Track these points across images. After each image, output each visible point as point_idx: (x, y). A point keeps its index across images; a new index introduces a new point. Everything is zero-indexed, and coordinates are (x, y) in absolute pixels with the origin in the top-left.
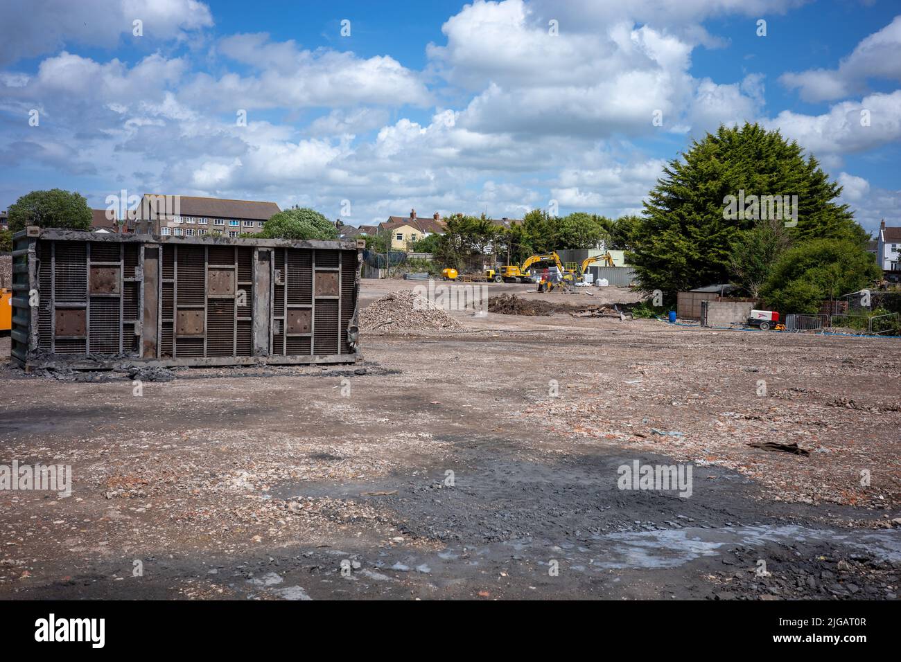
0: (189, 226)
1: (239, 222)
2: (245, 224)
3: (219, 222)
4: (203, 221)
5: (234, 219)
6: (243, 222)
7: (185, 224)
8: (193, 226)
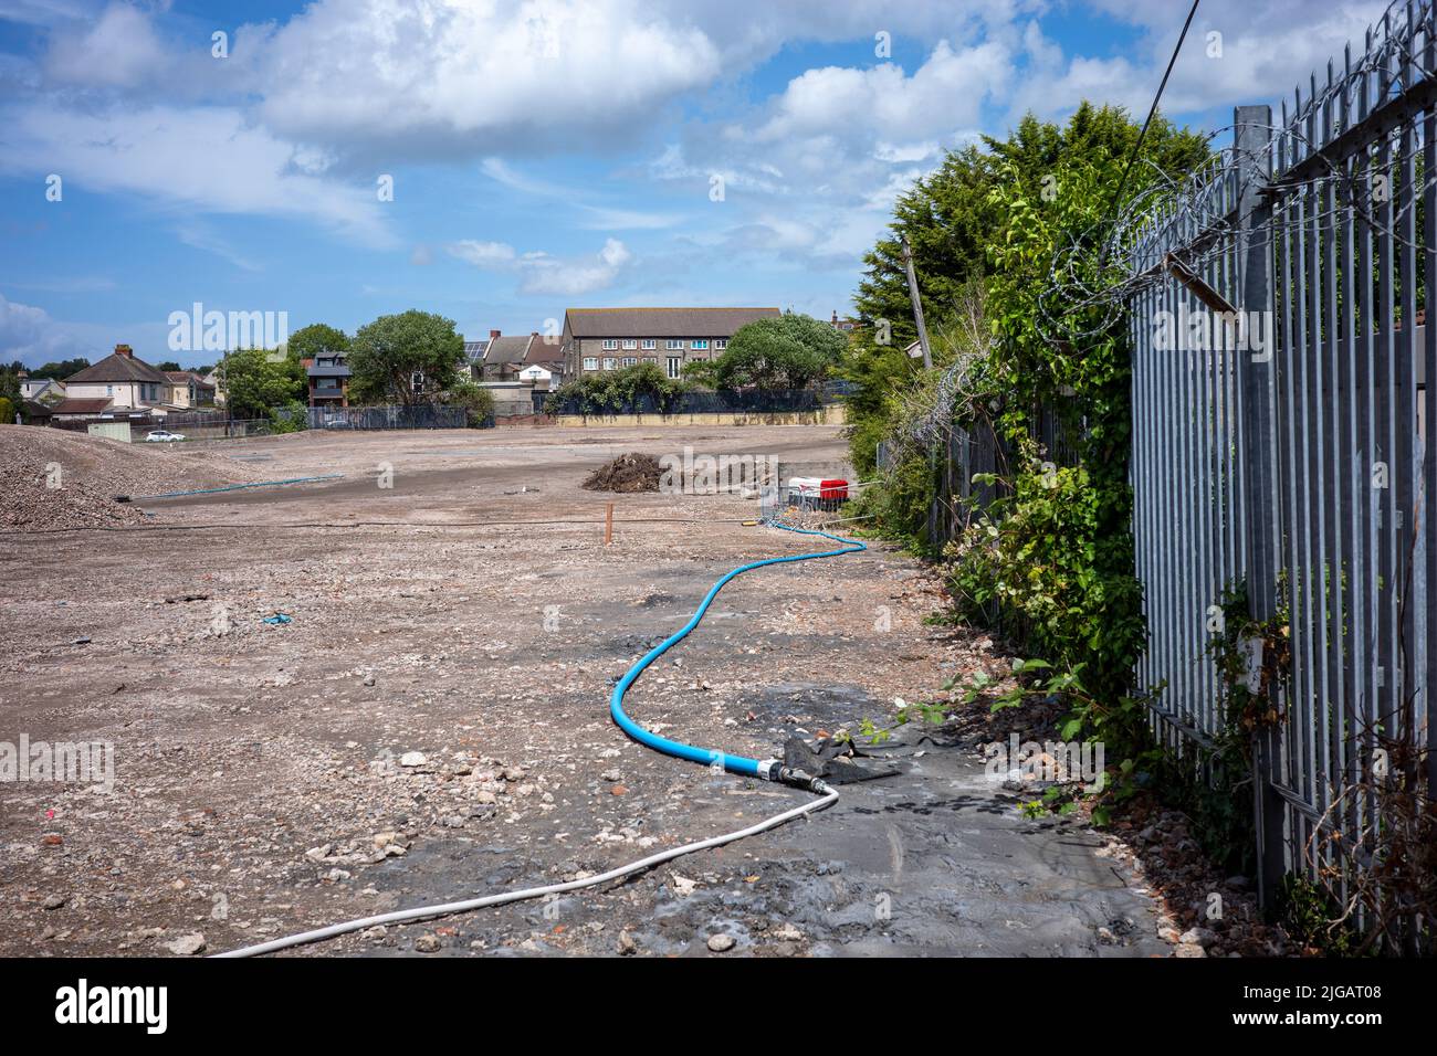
0: (627, 354)
1: (708, 342)
2: (718, 345)
3: (675, 345)
4: (649, 345)
5: (699, 338)
6: (715, 342)
7: (620, 351)
8: (632, 354)
